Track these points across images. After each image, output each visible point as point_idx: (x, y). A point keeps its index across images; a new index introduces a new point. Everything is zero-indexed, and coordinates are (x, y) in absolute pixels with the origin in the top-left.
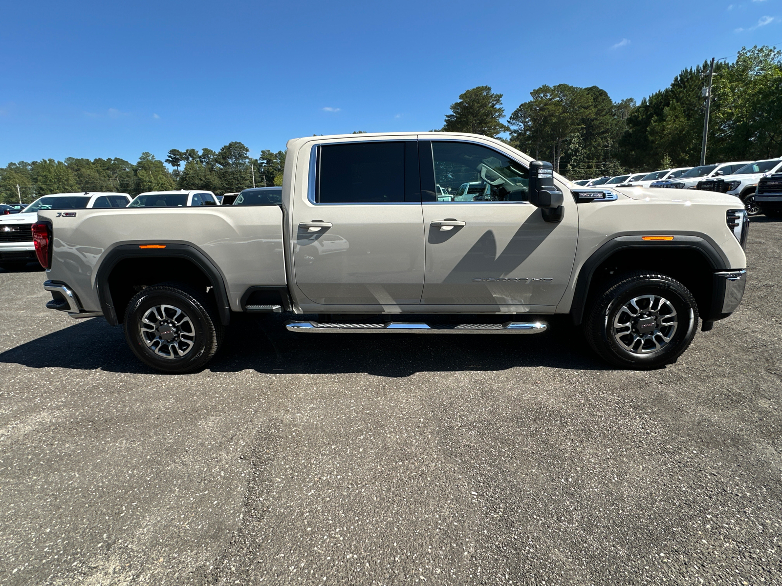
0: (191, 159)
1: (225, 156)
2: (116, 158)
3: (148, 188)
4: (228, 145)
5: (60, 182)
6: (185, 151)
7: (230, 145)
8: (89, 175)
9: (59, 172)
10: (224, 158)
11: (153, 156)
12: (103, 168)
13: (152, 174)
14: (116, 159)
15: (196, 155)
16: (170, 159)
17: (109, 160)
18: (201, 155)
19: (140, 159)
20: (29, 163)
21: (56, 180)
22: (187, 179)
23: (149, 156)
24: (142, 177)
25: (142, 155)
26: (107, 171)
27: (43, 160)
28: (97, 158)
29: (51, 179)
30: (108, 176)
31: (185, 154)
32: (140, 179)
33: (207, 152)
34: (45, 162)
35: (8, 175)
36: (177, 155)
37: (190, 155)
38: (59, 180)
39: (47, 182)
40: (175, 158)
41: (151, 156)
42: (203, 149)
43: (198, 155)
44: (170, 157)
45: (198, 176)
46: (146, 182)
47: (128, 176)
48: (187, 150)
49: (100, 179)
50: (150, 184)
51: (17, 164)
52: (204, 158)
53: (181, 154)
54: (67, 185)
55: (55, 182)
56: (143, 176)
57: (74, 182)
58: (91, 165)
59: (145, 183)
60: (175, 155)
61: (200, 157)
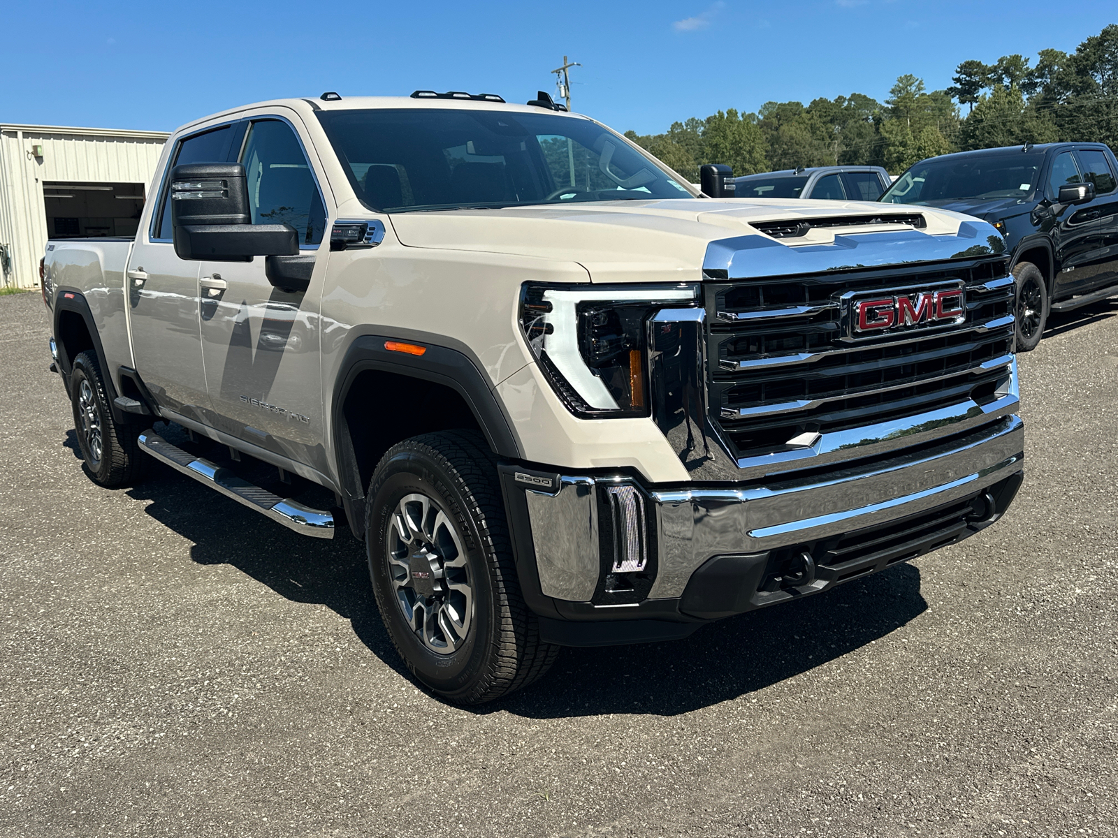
0: (1006, 81)
1: (1085, 67)
2: (854, 95)
3: (898, 157)
4: (1098, 34)
5: (738, 155)
6: (996, 64)
7: (1105, 33)
8: (792, 138)
9: (740, 134)
10: (1082, 72)
11: (921, 83)
12: (825, 119)
13: (911, 126)
14: (854, 97)
15: (1020, 70)
16: (958, 86)
17: (840, 99)
18: (1034, 68)
19: (893, 92)
20: (703, 120)
21: (732, 152)
22: (977, 132)
23: (910, 85)
24: (887, 135)
25: (897, 83)
26: (829, 125)
27: (719, 112)
28: (817, 99)
29: (725, 150)
30: (830, 137)
31: (994, 70)
32: (882, 139)
33: (1049, 57)
34: (721, 115)
35: (661, 148)
36: (976, 73)
37: (1006, 71)
38: (738, 153)
39: (717, 157)
40: (968, 83)
41: (917, 83)
42: (1042, 54)
43: (1028, 68)
44: (958, 80)
45: (1004, 124)
46: (894, 145)
47: (860, 135)
48: (1001, 61)
49: (810, 145)
50: (901, 149)
51: (684, 124)
52: (1042, 76)
53: (984, 71)
54: (749, 162)
55: (730, 156)
56: (891, 133)
57: (761, 155)
58: (804, 115)
59: (892, 148)
60: (970, 75)
61: (1031, 74)
